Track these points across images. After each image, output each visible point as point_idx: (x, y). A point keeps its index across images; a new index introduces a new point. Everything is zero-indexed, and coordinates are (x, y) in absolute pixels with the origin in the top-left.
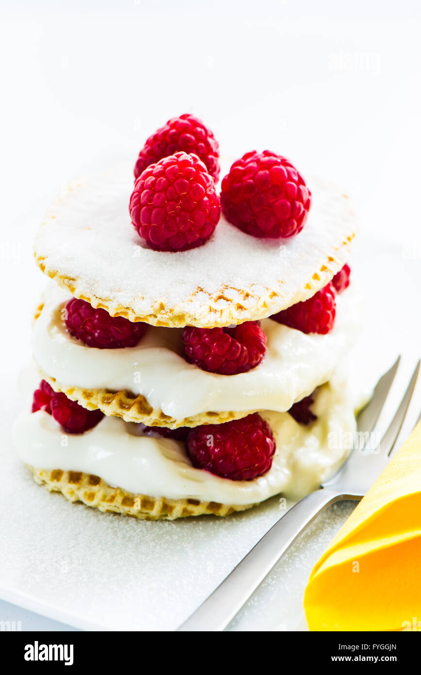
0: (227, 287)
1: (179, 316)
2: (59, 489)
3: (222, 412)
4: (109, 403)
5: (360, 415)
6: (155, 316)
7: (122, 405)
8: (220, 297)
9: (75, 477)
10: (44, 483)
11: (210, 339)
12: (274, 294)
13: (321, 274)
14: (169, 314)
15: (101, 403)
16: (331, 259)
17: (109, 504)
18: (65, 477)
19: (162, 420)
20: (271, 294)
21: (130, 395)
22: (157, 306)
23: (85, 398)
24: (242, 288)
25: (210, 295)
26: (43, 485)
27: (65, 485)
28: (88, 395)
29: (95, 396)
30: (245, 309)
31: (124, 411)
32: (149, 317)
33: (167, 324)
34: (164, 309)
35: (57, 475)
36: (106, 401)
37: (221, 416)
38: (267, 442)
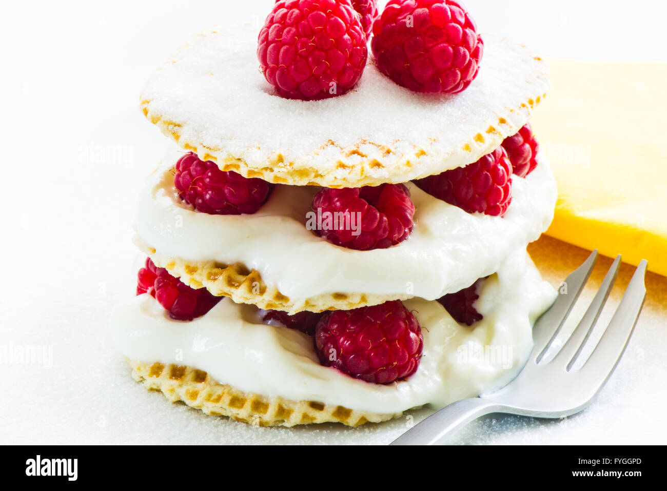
0: (364, 142)
1: (300, 170)
2: (158, 387)
3: (353, 295)
4: (215, 279)
5: (538, 321)
6: (272, 170)
7: (231, 282)
8: (354, 152)
9: (178, 372)
10: (142, 380)
11: (341, 204)
12: (423, 153)
13: (488, 138)
14: (288, 167)
15: (206, 279)
16: (503, 121)
17: (214, 404)
18: (166, 372)
19: (277, 302)
20: (417, 152)
21: (243, 271)
22: (275, 157)
23: (187, 273)
24: (384, 144)
25: (342, 149)
26: (141, 381)
27: (165, 382)
28: (192, 270)
29: (199, 271)
30: (383, 167)
31: (233, 290)
32: (264, 171)
33: (284, 180)
34: (282, 162)
35: (157, 369)
36: (212, 277)
37: (350, 300)
38: (410, 337)
